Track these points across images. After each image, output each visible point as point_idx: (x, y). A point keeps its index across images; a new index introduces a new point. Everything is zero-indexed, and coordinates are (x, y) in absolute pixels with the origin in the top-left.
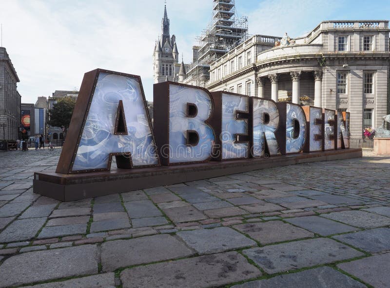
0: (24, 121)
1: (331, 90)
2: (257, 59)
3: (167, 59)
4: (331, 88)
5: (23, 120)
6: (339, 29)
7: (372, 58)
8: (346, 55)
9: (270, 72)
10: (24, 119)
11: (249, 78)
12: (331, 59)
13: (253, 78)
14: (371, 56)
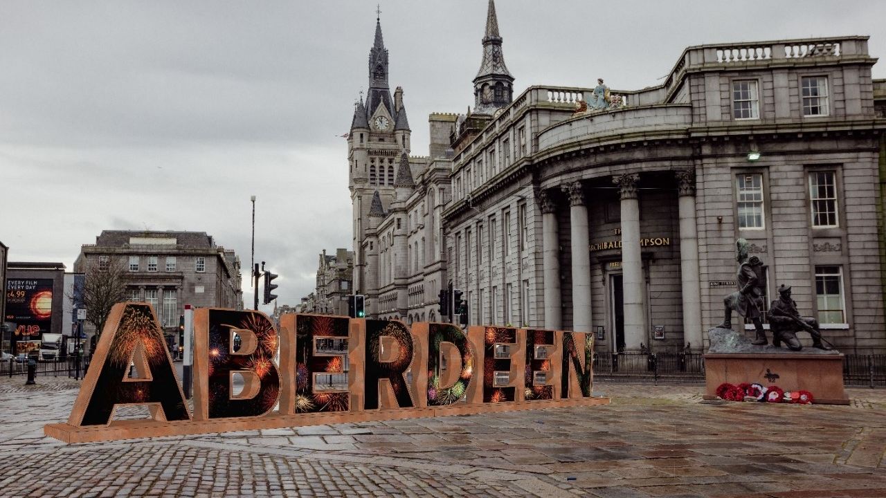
0: (38, 306)
1: (720, 221)
2: (537, 145)
3: (380, 146)
4: (718, 213)
5: (34, 303)
6: (732, 64)
7: (825, 135)
8: (751, 128)
9: (564, 177)
10: (38, 300)
11: (520, 193)
12: (715, 139)
13: (529, 192)
14: (822, 130)
